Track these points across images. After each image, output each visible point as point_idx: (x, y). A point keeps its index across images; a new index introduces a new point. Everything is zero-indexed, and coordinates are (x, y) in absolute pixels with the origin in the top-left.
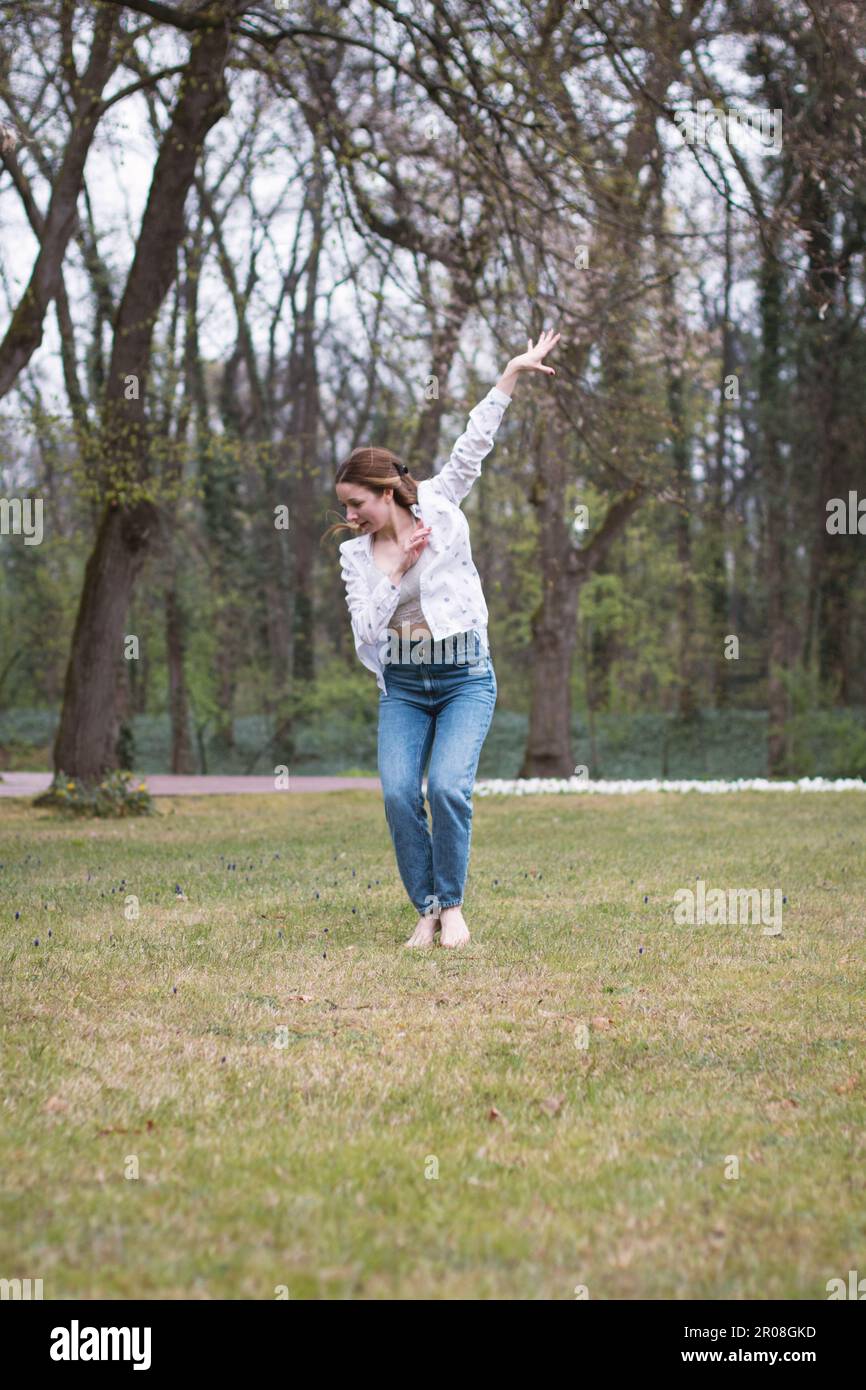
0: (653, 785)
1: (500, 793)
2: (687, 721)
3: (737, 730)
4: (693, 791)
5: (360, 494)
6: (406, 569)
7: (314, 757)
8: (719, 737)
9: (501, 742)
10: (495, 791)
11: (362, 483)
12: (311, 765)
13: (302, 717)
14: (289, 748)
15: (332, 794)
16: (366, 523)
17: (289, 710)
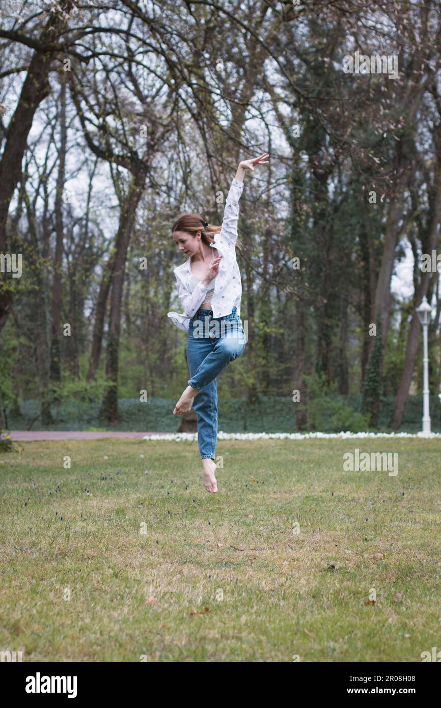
0: (264, 435)
1: (186, 440)
2: (252, 402)
3: (278, 407)
4: (287, 438)
5: (185, 236)
6: (210, 280)
7: (62, 421)
8: (268, 411)
9: (158, 413)
10: (184, 439)
11: (186, 231)
12: (61, 425)
13: (57, 401)
14: (49, 416)
15: (98, 440)
16: (187, 251)
17: (50, 397)
